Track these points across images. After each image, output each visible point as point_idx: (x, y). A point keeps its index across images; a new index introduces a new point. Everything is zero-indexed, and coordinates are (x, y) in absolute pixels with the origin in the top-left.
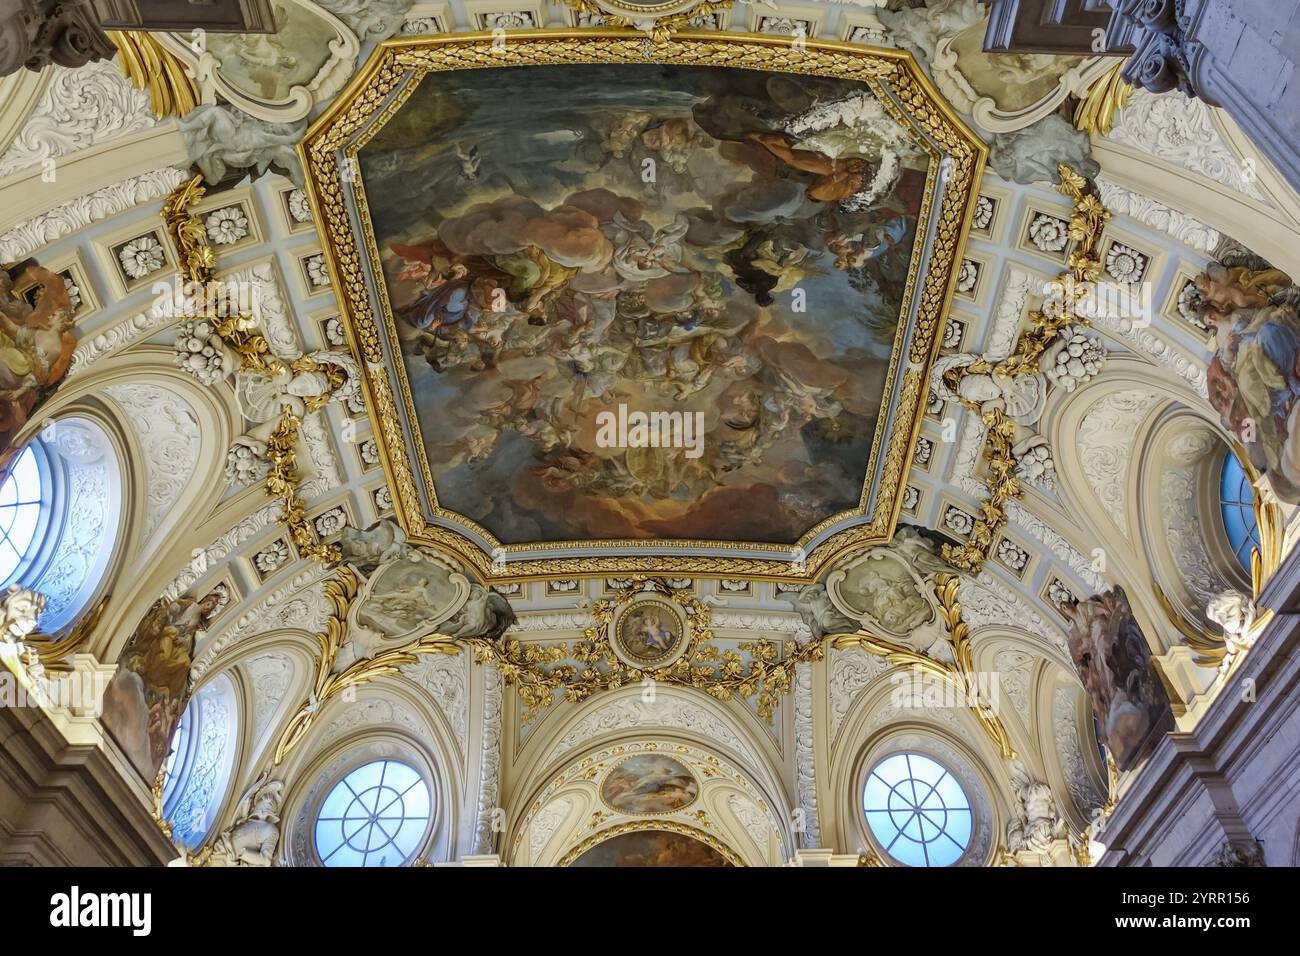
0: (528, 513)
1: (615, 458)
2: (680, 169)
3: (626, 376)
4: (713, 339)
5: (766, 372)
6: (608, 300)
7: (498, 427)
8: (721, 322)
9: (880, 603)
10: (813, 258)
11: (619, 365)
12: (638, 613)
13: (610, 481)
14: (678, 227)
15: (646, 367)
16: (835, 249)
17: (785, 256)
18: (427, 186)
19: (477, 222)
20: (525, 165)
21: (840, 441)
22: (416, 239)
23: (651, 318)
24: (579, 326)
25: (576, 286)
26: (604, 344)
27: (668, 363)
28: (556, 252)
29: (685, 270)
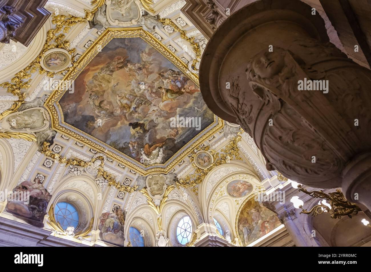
0: (116, 48)
1: (113, 74)
2: (167, 130)
3: (132, 90)
4: (128, 110)
5: (113, 115)
6: (152, 100)
7: (145, 62)
8: (131, 114)
9: (26, 118)
10: (135, 138)
11: (135, 91)
12: (65, 60)
13: (107, 69)
14: (156, 121)
15: (131, 95)
16: (135, 142)
17: (138, 133)
18: (201, 102)
19: (187, 100)
20: (188, 113)
21: (87, 124)
22: (196, 93)
23: (141, 104)
24: (151, 92)
25: (160, 99)
26: (143, 92)
27: (128, 99)
28: (170, 102)
29: (147, 116)
